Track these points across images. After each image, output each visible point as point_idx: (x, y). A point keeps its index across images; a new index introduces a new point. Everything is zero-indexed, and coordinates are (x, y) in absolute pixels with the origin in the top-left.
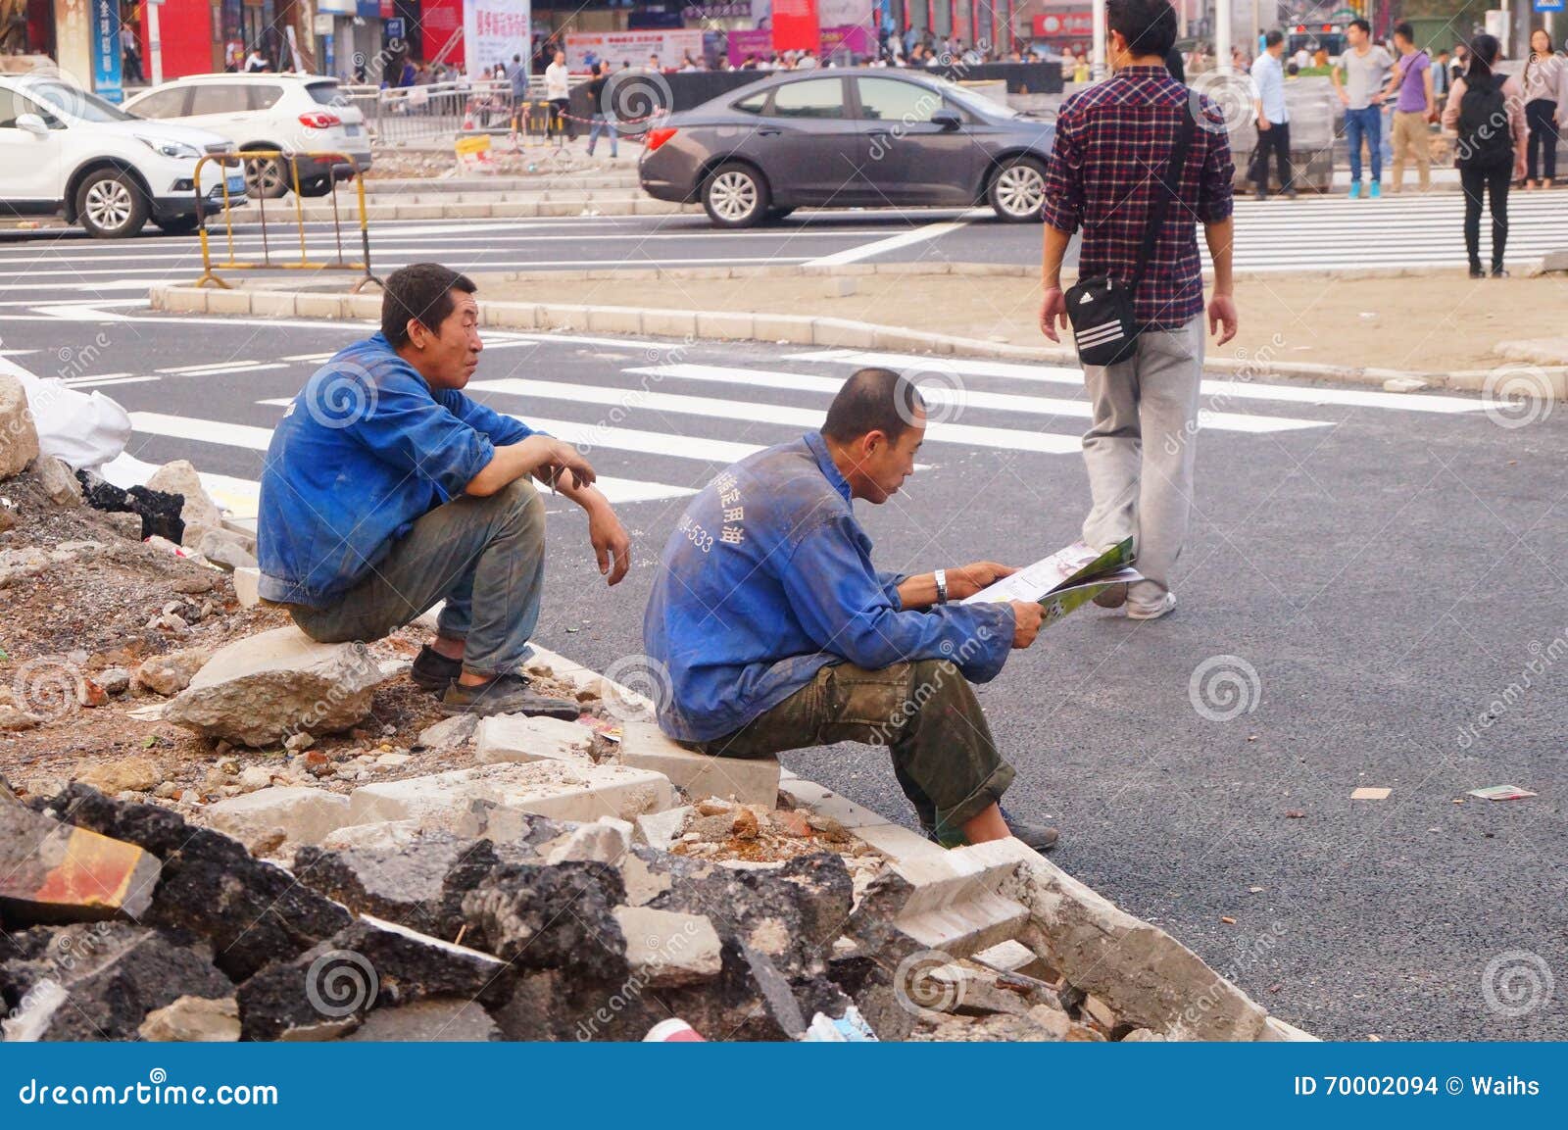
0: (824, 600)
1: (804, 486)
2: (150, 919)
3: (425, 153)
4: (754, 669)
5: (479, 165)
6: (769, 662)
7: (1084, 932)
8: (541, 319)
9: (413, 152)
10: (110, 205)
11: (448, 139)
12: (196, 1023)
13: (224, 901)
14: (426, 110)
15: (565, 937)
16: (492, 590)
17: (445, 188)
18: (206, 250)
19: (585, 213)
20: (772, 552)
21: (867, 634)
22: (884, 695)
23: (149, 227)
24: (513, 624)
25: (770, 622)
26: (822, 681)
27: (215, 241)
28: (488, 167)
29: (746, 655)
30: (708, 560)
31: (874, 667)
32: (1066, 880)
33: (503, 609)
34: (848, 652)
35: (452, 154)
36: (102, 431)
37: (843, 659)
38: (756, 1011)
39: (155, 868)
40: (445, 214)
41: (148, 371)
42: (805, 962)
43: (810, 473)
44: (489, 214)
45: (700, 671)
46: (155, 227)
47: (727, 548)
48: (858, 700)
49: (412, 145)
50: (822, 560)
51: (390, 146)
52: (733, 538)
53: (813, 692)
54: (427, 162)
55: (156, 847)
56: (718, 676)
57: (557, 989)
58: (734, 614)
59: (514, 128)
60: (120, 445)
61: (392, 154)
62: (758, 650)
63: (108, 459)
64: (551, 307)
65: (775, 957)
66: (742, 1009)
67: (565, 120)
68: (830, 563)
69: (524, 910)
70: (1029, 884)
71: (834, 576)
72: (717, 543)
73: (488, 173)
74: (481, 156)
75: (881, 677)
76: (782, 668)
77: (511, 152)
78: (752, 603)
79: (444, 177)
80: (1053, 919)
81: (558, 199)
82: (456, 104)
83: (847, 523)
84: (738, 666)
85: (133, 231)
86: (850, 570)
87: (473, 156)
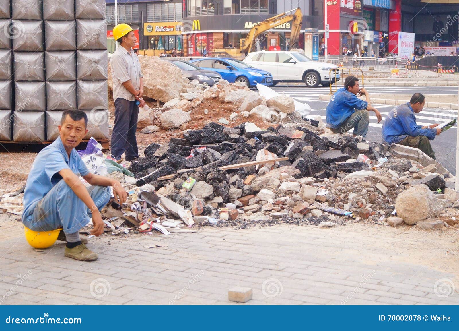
0: (408, 127)
1: (406, 109)
2: (304, 140)
3: (385, 73)
4: (396, 136)
5: (396, 76)
6: (399, 135)
7: (426, 160)
8: (397, 103)
9: (383, 73)
10: (312, 80)
11: (391, 70)
12: (308, 148)
13: (313, 139)
14: (385, 63)
15: (350, 143)
16: (361, 126)
17: (387, 80)
18: (331, 90)
19: (415, 85)
20: (400, 119)
21: (413, 131)
22: (415, 140)
23: (320, 85)
24: (364, 132)
25: (400, 129)
26: (406, 138)
27: (333, 88)
28: (398, 76)
29: (396, 134)
30: (391, 120)
31: (414, 136)
32: (424, 154)
33: (362, 129)
34: (411, 134)
35: (390, 73)
36: (306, 110)
37: (410, 135)
38: (373, 155)
39: (305, 134)
40: (384, 84)
41: (317, 109)
42: (381, 152)
43: (407, 108)
44: (394, 84)
45: (389, 136)
46: (321, 85)
47: (394, 118)
48: (411, 141)
49: (382, 71)
50: (408, 120)
51: (377, 71)
52: (395, 117)
53: (405, 140)
54: (385, 75)
55: (306, 133)
56: (391, 137)
57: (349, 149)
58: (394, 127)
59: (406, 68)
60: (308, 113)
61: (378, 73)
62: (397, 133)
63: (307, 115)
64: (399, 100)
65: (378, 152)
66: (371, 155)
67: (418, 66)
68: (409, 120)
69: (346, 140)
70: (419, 154)
71: (409, 122)
72: (393, 118)
73: (398, 77)
74: (397, 74)
75: (415, 138)
76: (401, 136)
77: (405, 73)
78: (397, 126)
79: (388, 78)
80: (421, 158)
81: (410, 82)
82: (394, 62)
83: (412, 115)
84: (394, 136)
85: (316, 86)
86: (412, 122)
87: (395, 73)
